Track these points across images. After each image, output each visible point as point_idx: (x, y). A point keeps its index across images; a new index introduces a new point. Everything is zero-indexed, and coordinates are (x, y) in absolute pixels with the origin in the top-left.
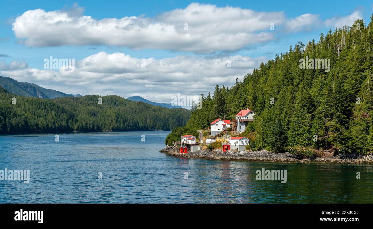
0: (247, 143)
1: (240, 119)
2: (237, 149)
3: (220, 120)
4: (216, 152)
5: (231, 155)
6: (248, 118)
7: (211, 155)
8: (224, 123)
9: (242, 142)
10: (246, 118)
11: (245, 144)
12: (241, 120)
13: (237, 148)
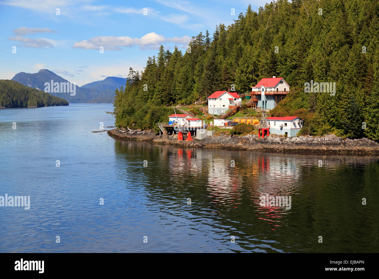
0: (300, 126)
1: (266, 91)
2: (284, 134)
3: (226, 93)
4: (248, 139)
5: (279, 143)
6: (277, 89)
7: (239, 142)
8: (231, 97)
9: (294, 124)
10: (276, 90)
11: (298, 127)
12: (267, 93)
13: (286, 133)
